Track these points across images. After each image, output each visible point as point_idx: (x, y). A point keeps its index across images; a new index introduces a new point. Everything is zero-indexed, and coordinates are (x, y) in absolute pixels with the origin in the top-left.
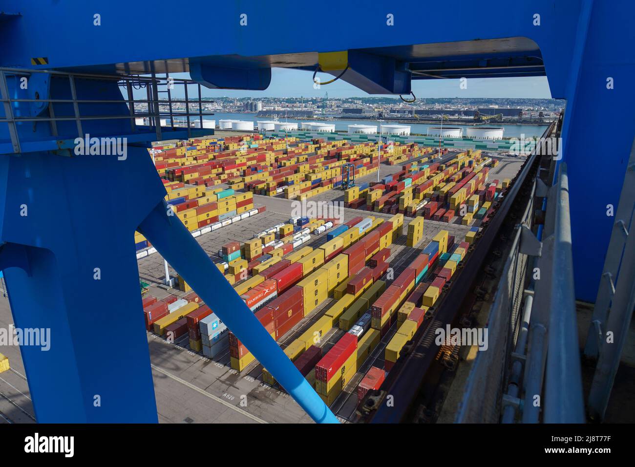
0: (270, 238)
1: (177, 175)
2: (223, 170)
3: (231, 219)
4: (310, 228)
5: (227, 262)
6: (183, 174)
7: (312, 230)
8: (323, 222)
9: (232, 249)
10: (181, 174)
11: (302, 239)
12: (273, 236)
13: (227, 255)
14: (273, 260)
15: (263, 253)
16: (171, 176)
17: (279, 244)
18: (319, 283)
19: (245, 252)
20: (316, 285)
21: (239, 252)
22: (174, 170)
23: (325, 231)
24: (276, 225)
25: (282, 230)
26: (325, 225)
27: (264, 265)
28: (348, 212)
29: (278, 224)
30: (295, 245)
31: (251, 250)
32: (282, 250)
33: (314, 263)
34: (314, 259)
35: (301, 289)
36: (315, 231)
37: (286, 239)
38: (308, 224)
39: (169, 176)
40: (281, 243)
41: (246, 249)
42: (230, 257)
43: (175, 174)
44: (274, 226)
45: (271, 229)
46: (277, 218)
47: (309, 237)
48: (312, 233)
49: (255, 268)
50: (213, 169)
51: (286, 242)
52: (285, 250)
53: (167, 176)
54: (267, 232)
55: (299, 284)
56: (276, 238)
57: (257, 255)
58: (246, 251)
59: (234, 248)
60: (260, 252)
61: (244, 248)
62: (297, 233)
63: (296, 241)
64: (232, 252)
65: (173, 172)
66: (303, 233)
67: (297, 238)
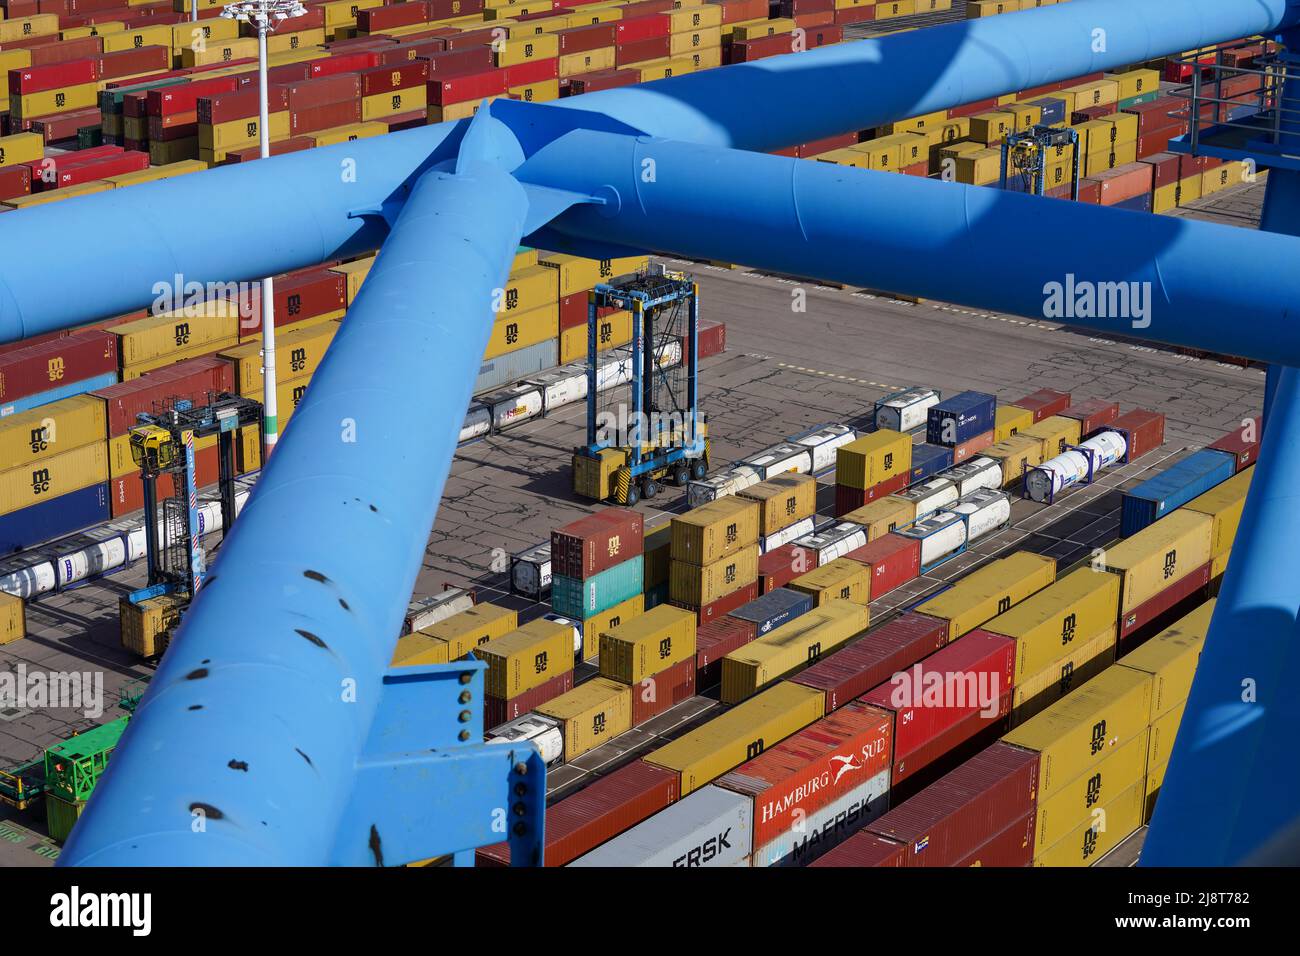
0: (792, 502)
1: (168, 122)
2: (435, 99)
3: (541, 389)
4: (1001, 462)
5: (578, 617)
6: (206, 119)
7: (1015, 471)
8: (1070, 430)
9: (603, 546)
10: (190, 117)
11: (965, 518)
12: (806, 496)
13: (581, 580)
14: (825, 621)
15: (761, 580)
16: (132, 128)
17: (842, 536)
18: (1108, 741)
19: (667, 572)
20: (1096, 747)
21: (633, 571)
22: (154, 97)
23: (1088, 479)
24: (806, 435)
25: (850, 462)
26: (1089, 444)
27: (783, 642)
28: (1205, 379)
29: (819, 429)
30: (934, 547)
31: (706, 558)
32: (866, 573)
33: (1067, 638)
34: (1070, 621)
35: (1029, 762)
36: (1034, 478)
37: (882, 515)
38: (987, 437)
39: (121, 125)
40: (851, 533)
41: (675, 552)
42: (594, 589)
43: (159, 117)
44: (790, 440)
45: (781, 457)
46: (793, 395)
47: (1000, 510)
48: (1016, 488)
49: (739, 655)
50: (371, 93)
51: (880, 529)
52: (881, 569)
53: (109, 128)
54: (762, 471)
55: (1016, 736)
56: (821, 507)
57: (732, 588)
58: (675, 566)
59: (614, 543)
60: (747, 575)
61: (666, 548)
62: (933, 485)
63: (934, 527)
64: (605, 563)
65: (151, 106)
66: (969, 486)
67: (938, 512)
